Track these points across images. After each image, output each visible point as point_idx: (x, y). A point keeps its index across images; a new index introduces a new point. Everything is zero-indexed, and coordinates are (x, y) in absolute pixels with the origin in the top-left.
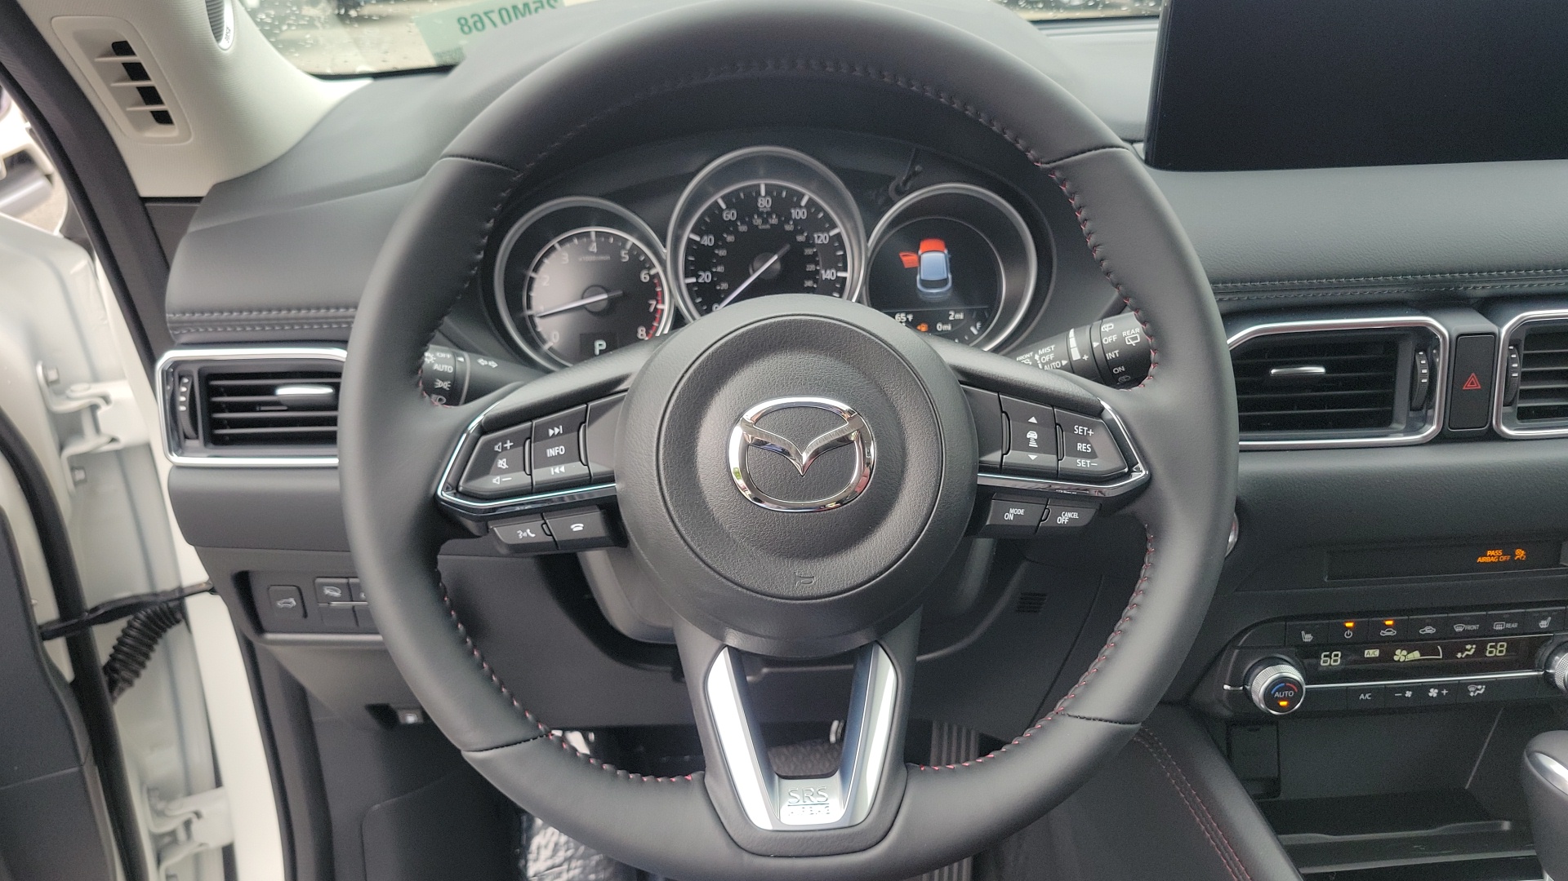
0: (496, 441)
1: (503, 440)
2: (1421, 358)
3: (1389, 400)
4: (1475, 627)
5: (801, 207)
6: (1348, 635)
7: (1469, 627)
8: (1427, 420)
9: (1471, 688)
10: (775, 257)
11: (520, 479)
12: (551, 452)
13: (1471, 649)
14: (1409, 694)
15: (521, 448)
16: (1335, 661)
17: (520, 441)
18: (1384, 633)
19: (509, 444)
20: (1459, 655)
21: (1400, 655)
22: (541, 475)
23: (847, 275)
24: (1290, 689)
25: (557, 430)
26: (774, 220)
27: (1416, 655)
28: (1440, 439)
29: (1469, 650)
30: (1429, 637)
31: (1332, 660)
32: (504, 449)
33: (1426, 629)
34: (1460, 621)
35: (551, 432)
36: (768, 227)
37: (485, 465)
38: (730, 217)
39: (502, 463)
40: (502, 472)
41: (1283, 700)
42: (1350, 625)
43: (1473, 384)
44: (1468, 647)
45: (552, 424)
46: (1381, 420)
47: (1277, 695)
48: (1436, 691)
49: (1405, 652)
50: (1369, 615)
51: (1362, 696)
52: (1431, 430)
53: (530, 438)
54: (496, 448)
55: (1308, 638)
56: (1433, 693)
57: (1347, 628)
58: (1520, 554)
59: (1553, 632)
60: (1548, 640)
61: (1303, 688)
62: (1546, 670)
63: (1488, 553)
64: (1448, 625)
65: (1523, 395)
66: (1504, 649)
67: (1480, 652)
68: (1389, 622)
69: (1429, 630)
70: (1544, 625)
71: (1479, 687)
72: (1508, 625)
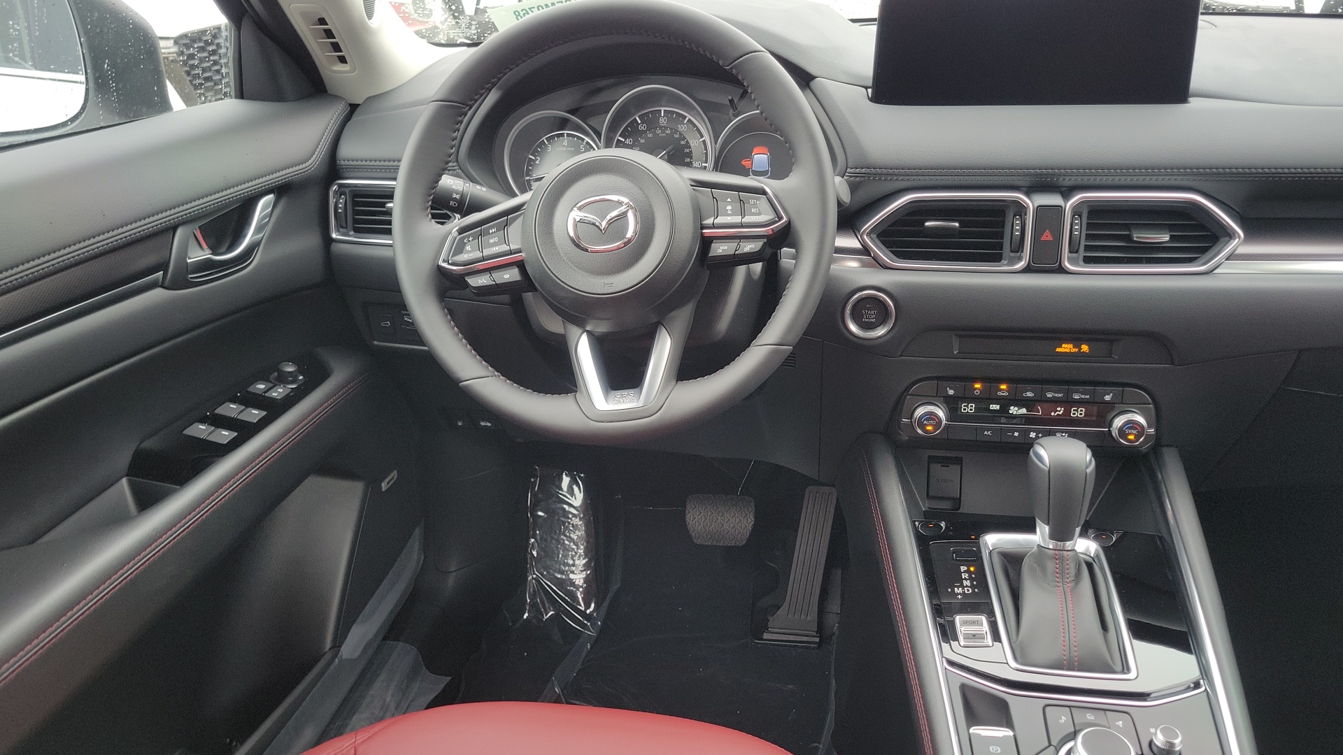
0: (464, 238)
1: (468, 237)
2: (1017, 220)
3: (1001, 247)
4: (1060, 395)
5: (684, 124)
6: (977, 393)
7: (1057, 395)
8: (1020, 259)
9: (1058, 434)
10: (668, 149)
11: (478, 255)
12: (491, 241)
14: (1016, 434)
15: (477, 240)
16: (971, 410)
17: (476, 237)
18: (1000, 394)
19: (471, 239)
20: (1053, 414)
21: (1013, 410)
22: (487, 252)
23: (708, 163)
24: (934, 420)
25: (493, 230)
26: (669, 132)
27: (1024, 411)
28: (1028, 270)
29: (1059, 411)
30: (1029, 399)
31: (969, 408)
32: (469, 241)
33: (1028, 393)
34: (1051, 390)
35: (491, 231)
36: (666, 135)
37: (460, 249)
38: (643, 128)
39: (468, 248)
40: (468, 252)
41: (930, 425)
42: (978, 386)
43: (1047, 236)
44: (1059, 409)
45: (491, 227)
46: (997, 258)
47: (925, 422)
48: (1035, 434)
49: (1016, 408)
50: (995, 380)
51: (986, 433)
52: (1021, 265)
53: (481, 235)
54: (465, 241)
55: (951, 392)
56: (1033, 435)
57: (976, 389)
58: (1085, 348)
59: (1114, 403)
60: (1113, 409)
61: (944, 422)
62: (1109, 428)
63: (1063, 345)
64: (1043, 392)
65: (1088, 248)
66: (1083, 413)
67: (1067, 412)
68: (1003, 387)
69: (1029, 394)
70: (1108, 398)
71: (1064, 434)
72: (1083, 396)
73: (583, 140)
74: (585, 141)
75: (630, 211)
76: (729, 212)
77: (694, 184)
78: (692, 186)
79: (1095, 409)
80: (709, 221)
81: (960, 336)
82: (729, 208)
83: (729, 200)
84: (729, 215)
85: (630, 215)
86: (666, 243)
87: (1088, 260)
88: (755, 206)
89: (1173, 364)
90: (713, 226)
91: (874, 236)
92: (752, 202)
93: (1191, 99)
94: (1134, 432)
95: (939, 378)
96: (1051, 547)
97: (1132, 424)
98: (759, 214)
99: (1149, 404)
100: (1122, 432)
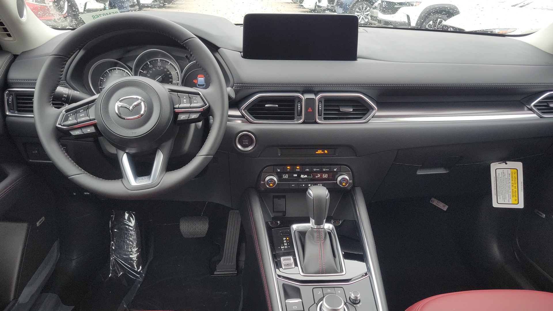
0: (69, 114)
1: (70, 114)
2: (299, 104)
3: (294, 114)
4: (318, 170)
5: (168, 65)
6: (288, 170)
7: (317, 170)
8: (301, 119)
9: (319, 185)
10: (161, 77)
11: (75, 121)
12: (81, 115)
13: (319, 175)
14: (304, 185)
15: (74, 115)
17: (74, 114)
18: (297, 170)
19: (71, 115)
20: (316, 177)
21: (302, 176)
22: (79, 120)
23: (179, 82)
24: (273, 181)
25: (82, 111)
26: (162, 68)
27: (306, 176)
28: (304, 123)
30: (307, 172)
31: (286, 176)
34: (315, 168)
35: (81, 111)
36: (160, 69)
37: (66, 119)
38: (151, 66)
39: (70, 118)
40: (70, 120)
41: (271, 184)
42: (288, 167)
43: (310, 110)
44: (318, 175)
45: (81, 110)
46: (292, 118)
47: (269, 183)
48: (310, 185)
49: (303, 175)
50: (293, 165)
51: (292, 185)
52: (301, 121)
53: (76, 113)
54: (69, 116)
55: (279, 170)
57: (288, 168)
58: (326, 151)
59: (338, 172)
60: (337, 174)
61: (277, 182)
62: (336, 181)
63: (318, 151)
64: (312, 169)
65: (325, 114)
66: (327, 176)
67: (321, 176)
68: (298, 167)
69: (307, 170)
70: (335, 170)
71: (321, 184)
72: (326, 170)
73: (125, 71)
74: (126, 72)
75: (142, 102)
76: (185, 102)
77: (170, 91)
78: (169, 91)
79: (331, 174)
80: (177, 106)
81: (281, 149)
82: (185, 100)
83: (185, 97)
84: (185, 103)
85: (142, 104)
86: (159, 115)
87: (325, 119)
88: (195, 100)
89: (357, 156)
90: (179, 108)
91: (246, 111)
92: (194, 98)
93: (358, 59)
94: (345, 182)
95: (273, 165)
96: (316, 228)
97: (344, 179)
98: (197, 103)
99: (350, 171)
100: (341, 182)
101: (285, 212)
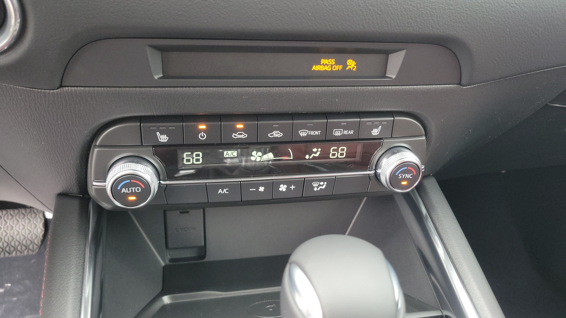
4: (317, 133)
7: (312, 133)
9: (315, 185)
13: (317, 152)
14: (262, 189)
16: (198, 160)
18: (236, 136)
21: (256, 156)
24: (136, 185)
27: (270, 156)
29: (316, 153)
31: (194, 160)
33: (274, 133)
34: (305, 127)
41: (132, 194)
42: (202, 127)
44: (315, 150)
47: (124, 190)
48: (285, 186)
49: (260, 154)
50: (221, 118)
55: (163, 139)
56: (283, 188)
57: (201, 131)
58: (351, 64)
59: (381, 139)
60: (379, 145)
61: (154, 185)
62: (375, 170)
63: (323, 61)
64: (294, 130)
66: (344, 152)
67: (325, 155)
68: (240, 126)
69: (277, 134)
70: (375, 132)
71: (322, 183)
72: (346, 132)
79: (359, 147)
81: (162, 49)
89: (460, 84)
94: (408, 176)
95: (141, 119)
97: (405, 167)
99: (421, 136)
100: (394, 178)
101: (202, 251)
